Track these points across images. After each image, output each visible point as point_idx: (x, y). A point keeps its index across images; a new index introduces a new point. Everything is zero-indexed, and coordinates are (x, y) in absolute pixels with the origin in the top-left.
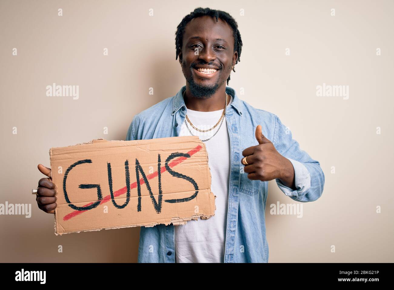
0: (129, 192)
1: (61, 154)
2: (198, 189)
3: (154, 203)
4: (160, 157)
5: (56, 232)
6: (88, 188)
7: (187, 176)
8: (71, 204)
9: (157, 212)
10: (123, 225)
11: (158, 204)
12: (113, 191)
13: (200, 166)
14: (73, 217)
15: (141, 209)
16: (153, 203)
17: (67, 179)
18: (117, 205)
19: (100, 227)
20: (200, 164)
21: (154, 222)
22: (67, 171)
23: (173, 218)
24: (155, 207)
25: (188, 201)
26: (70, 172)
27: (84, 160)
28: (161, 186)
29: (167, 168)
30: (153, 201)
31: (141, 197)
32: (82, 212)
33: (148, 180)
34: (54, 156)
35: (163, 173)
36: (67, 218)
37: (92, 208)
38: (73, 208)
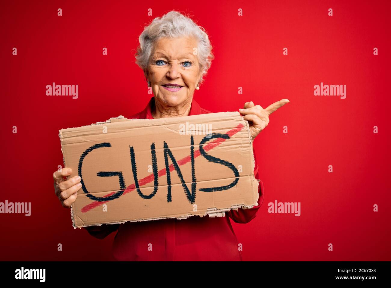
0: (156, 181)
1: (73, 137)
2: (238, 176)
3: (187, 192)
4: (193, 138)
5: (74, 225)
6: (109, 176)
7: (226, 161)
8: (90, 195)
9: (191, 203)
10: (151, 217)
11: (191, 193)
12: (137, 180)
13: (241, 149)
14: (93, 208)
15: (172, 200)
16: (185, 192)
17: (83, 166)
18: (143, 195)
19: (124, 220)
20: (241, 147)
21: (187, 213)
22: (82, 157)
23: (209, 208)
24: (188, 196)
25: (227, 189)
26: (85, 158)
27: (101, 144)
28: (194, 173)
29: (202, 151)
30: (185, 191)
31: (171, 185)
32: (102, 203)
33: (179, 166)
34: (65, 139)
35: (197, 158)
36: (86, 209)
37: (114, 198)
38: (92, 199)
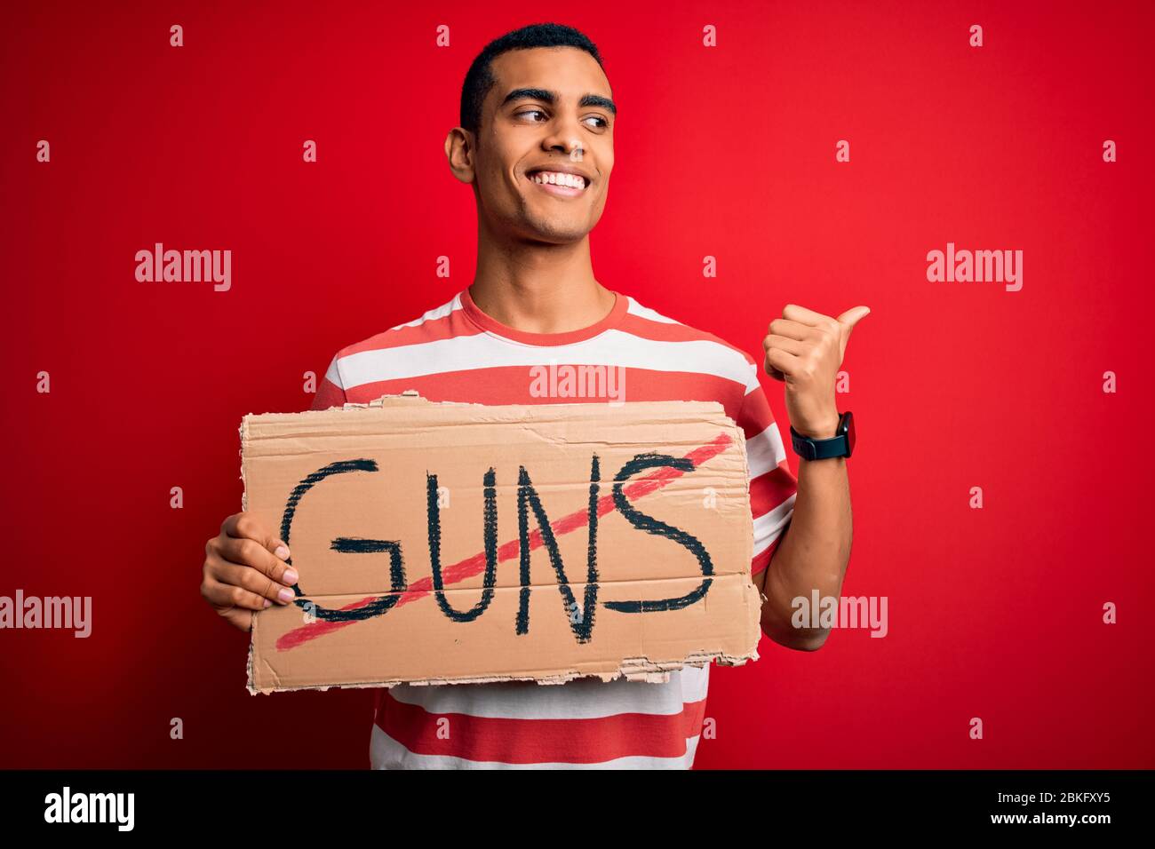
0: (491, 572)
1: (279, 437)
2: (711, 574)
4: (598, 463)
5: (252, 685)
6: (363, 551)
7: (681, 531)
8: (306, 600)
9: (579, 640)
11: (582, 613)
12: (440, 566)
13: (721, 500)
14: (309, 639)
15: (529, 628)
16: (566, 610)
17: (294, 519)
18: (451, 611)
19: (392, 678)
20: (724, 495)
21: (568, 668)
22: (295, 493)
23: (629, 659)
24: (572, 622)
25: (677, 609)
26: (304, 496)
27: (351, 462)
28: (595, 558)
30: (566, 605)
31: (530, 587)
32: (338, 626)
33: (554, 535)
34: (256, 441)
35: (604, 517)
36: (289, 641)
37: (371, 615)
